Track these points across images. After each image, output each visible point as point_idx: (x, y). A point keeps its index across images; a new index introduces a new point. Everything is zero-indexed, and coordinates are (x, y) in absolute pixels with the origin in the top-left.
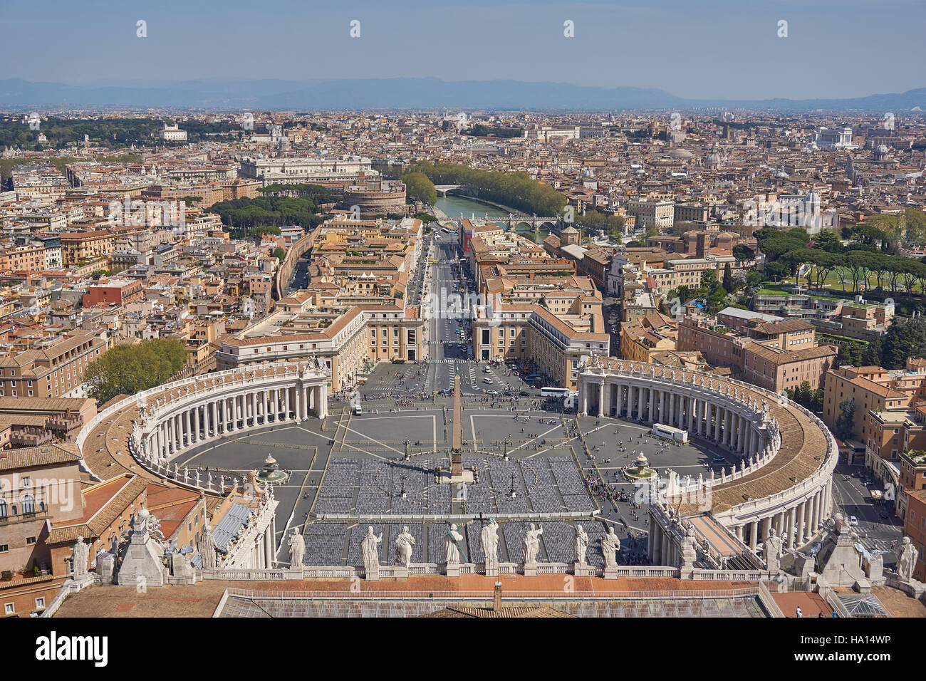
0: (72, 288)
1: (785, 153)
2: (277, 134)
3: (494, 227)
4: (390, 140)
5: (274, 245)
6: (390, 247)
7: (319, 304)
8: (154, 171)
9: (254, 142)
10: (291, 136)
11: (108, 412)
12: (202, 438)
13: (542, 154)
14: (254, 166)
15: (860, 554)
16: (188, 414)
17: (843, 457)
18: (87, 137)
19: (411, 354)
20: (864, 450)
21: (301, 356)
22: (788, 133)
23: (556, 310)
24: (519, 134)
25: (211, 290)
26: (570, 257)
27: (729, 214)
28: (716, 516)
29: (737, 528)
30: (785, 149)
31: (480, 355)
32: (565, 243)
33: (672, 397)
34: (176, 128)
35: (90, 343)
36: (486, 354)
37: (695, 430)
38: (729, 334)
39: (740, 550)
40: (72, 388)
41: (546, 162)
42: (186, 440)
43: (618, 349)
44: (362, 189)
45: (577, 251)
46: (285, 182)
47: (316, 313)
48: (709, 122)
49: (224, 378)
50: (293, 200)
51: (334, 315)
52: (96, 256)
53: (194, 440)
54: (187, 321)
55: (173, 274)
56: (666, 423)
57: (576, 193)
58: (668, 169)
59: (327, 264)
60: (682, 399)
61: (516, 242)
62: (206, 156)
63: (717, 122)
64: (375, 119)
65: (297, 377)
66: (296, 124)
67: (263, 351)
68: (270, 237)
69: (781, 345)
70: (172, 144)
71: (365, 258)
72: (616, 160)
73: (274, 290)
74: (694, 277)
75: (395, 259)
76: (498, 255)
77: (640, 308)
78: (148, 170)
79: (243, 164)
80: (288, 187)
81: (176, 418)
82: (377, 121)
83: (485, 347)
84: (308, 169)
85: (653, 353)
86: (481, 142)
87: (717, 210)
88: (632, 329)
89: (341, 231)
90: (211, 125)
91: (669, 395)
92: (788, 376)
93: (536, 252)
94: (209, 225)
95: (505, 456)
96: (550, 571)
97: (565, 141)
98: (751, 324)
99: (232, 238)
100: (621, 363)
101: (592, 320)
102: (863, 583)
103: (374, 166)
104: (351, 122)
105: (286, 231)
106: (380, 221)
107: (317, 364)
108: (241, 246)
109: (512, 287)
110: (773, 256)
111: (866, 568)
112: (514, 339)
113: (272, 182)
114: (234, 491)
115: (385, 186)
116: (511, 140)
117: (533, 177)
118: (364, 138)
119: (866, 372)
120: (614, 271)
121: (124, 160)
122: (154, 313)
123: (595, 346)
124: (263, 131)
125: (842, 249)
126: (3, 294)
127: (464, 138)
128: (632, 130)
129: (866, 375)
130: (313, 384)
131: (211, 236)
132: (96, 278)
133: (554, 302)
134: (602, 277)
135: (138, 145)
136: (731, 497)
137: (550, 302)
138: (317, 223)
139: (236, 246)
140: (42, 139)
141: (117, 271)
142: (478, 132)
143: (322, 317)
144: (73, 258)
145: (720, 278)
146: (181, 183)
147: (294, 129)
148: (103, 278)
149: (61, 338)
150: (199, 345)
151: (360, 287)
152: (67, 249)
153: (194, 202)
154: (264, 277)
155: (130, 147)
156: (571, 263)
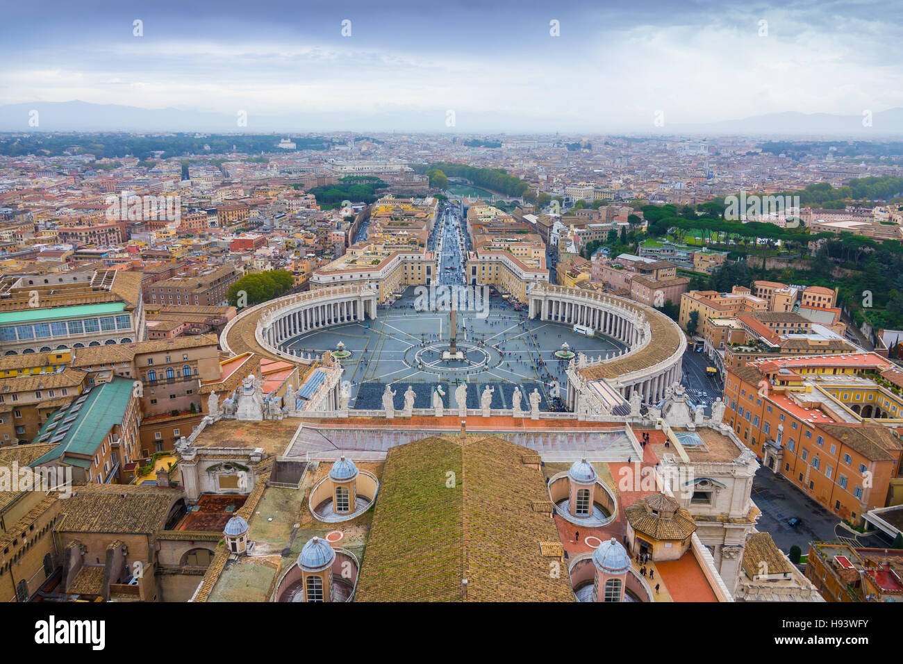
0: (223, 240)
2: (351, 145)
3: (482, 203)
4: (421, 150)
5: (347, 213)
6: (418, 215)
7: (373, 250)
8: (275, 168)
9: (338, 150)
10: (359, 146)
11: (243, 315)
12: (300, 331)
13: (514, 158)
14: (336, 165)
15: (690, 407)
16: (292, 316)
17: (690, 347)
18: (235, 147)
19: (429, 281)
20: (703, 342)
21: (360, 282)
22: (668, 145)
23: (518, 254)
24: (500, 145)
25: (308, 241)
26: (527, 222)
27: (628, 196)
29: (621, 389)
31: (470, 282)
32: (524, 213)
33: (586, 308)
34: (289, 140)
35: (234, 273)
36: (474, 281)
37: (599, 328)
38: (623, 270)
39: (621, 402)
40: (222, 300)
42: (290, 332)
43: (555, 279)
44: (402, 179)
45: (532, 219)
46: (355, 175)
47: (371, 255)
48: (619, 138)
49: (313, 295)
50: (360, 186)
51: (382, 256)
52: (239, 220)
53: (295, 332)
54: (293, 260)
55: (286, 231)
56: (582, 324)
57: (533, 182)
58: (591, 168)
59: (378, 225)
60: (592, 310)
61: (494, 213)
62: (307, 159)
65: (357, 294)
66: (363, 139)
67: (338, 278)
68: (345, 208)
69: (655, 277)
70: (287, 151)
71: (403, 222)
72: (560, 161)
73: (347, 241)
74: (604, 235)
75: (420, 223)
76: (484, 221)
77: (569, 253)
78: (272, 166)
80: (357, 179)
81: (285, 318)
84: (369, 167)
85: (575, 281)
86: (477, 150)
87: (621, 193)
88: (563, 267)
89: (389, 205)
90: (311, 140)
91: (584, 307)
93: (508, 218)
94: (308, 201)
96: (498, 414)
98: (636, 264)
99: (322, 210)
100: (555, 287)
101: (539, 261)
102: (690, 425)
103: (410, 165)
106: (412, 200)
107: (370, 287)
108: (326, 214)
109: (491, 240)
110: (653, 221)
111: (692, 416)
112: (491, 272)
113: (347, 175)
115: (416, 178)
116: (495, 149)
119: (707, 294)
120: (555, 231)
121: (257, 161)
122: (273, 255)
123: (540, 276)
124: (343, 143)
125: (697, 218)
126: (182, 242)
127: (466, 148)
128: (570, 143)
129: (707, 296)
130: (367, 299)
131: (309, 208)
132: (238, 233)
133: (516, 249)
134: (546, 234)
135: (266, 152)
136: (617, 370)
137: (514, 250)
138: (374, 201)
139: (324, 215)
140: (207, 148)
141: (252, 229)
142: (475, 143)
143: (374, 258)
144: (225, 221)
145: (620, 235)
146: (291, 175)
147: (362, 142)
148: (242, 233)
149: (215, 270)
150: (299, 275)
151: (399, 240)
152: (221, 215)
153: (299, 187)
154: (340, 233)
155: (261, 153)
156: (528, 226)
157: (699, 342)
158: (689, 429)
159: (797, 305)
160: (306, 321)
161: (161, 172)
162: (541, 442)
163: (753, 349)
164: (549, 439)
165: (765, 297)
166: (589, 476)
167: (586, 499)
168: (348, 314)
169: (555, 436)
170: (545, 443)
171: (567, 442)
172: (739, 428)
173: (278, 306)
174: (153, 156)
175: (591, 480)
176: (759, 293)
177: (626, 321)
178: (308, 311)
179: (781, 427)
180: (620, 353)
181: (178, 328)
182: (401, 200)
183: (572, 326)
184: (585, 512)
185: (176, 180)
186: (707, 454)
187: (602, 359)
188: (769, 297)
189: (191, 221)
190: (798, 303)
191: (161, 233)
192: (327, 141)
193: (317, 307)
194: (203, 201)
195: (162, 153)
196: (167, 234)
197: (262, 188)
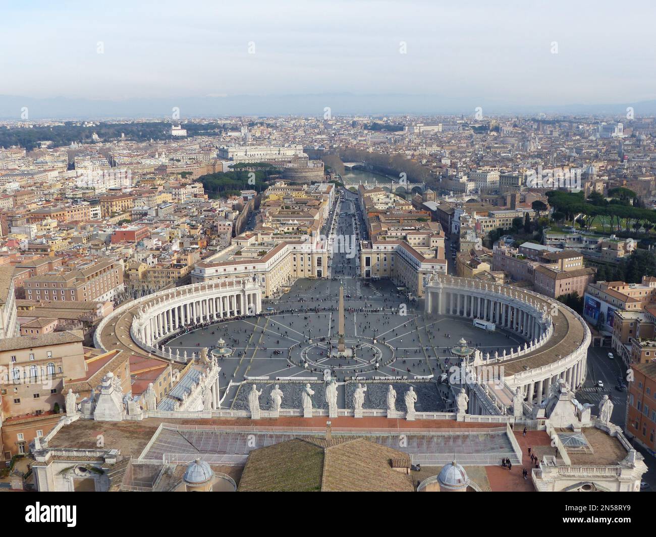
0: (105, 231)
1: (578, 140)
2: (244, 130)
3: (379, 190)
4: (318, 134)
5: (235, 202)
6: (311, 203)
7: (260, 241)
8: (164, 156)
9: (230, 136)
10: (253, 131)
11: (120, 310)
13: (416, 142)
14: (226, 152)
15: (576, 406)
16: (171, 311)
18: (123, 135)
19: (319, 273)
20: (611, 337)
21: (245, 274)
22: (581, 127)
23: (415, 244)
24: (402, 129)
25: (193, 232)
26: (427, 209)
28: (504, 379)
30: (578, 137)
31: (364, 273)
32: (425, 200)
33: (486, 302)
34: (180, 127)
35: (112, 266)
36: (368, 273)
37: (500, 323)
38: (526, 260)
40: (100, 295)
41: (418, 147)
43: (455, 269)
44: (295, 165)
45: (433, 205)
46: (247, 162)
47: (257, 246)
48: (529, 120)
49: (194, 289)
51: (269, 247)
52: (123, 211)
54: (175, 251)
55: (170, 221)
56: (482, 318)
57: (436, 167)
58: (498, 151)
59: (267, 214)
61: (393, 200)
62: (198, 146)
63: (534, 120)
64: (308, 120)
65: (241, 288)
66: (257, 124)
67: (221, 271)
68: (233, 197)
69: (560, 267)
70: (176, 138)
71: (294, 210)
72: (465, 145)
73: (234, 232)
74: (509, 222)
75: (312, 210)
76: (381, 208)
77: (469, 242)
78: (160, 155)
79: (220, 150)
80: (248, 165)
81: (163, 314)
82: (310, 121)
83: (367, 268)
84: (261, 154)
85: (475, 271)
86: (377, 134)
88: (463, 257)
89: (280, 192)
90: (202, 126)
91: (484, 300)
92: (563, 287)
93: (407, 205)
94: (195, 189)
95: (374, 339)
96: (371, 415)
97: (432, 133)
98: (540, 253)
99: (209, 199)
100: (453, 278)
101: (436, 250)
102: (576, 425)
103: (305, 151)
104: (293, 122)
105: (244, 194)
106: (305, 187)
107: (254, 279)
108: (215, 204)
109: (387, 229)
110: (560, 208)
111: (579, 415)
112: (386, 263)
113: (238, 162)
114: (192, 361)
115: (311, 164)
116: (396, 133)
117: (409, 157)
118: (301, 133)
119: (614, 285)
120: (456, 218)
121: (146, 149)
122: (154, 247)
123: (437, 267)
124: (235, 129)
125: (605, 204)
126: (62, 235)
127: (366, 132)
128: (477, 126)
129: (614, 287)
130: (252, 292)
131: (196, 197)
133: (413, 238)
134: (447, 222)
135: (155, 139)
136: (515, 367)
137: (410, 239)
138: (264, 188)
139: (212, 204)
140: (95, 136)
141: (134, 220)
142: (375, 127)
143: (261, 249)
144: (108, 212)
145: (524, 223)
146: (180, 163)
147: (256, 127)
148: (125, 224)
149: (93, 263)
150: (182, 267)
151: (288, 229)
152: (104, 206)
153: (187, 176)
154: (227, 223)
155: (150, 140)
156: (428, 213)
157: (606, 337)
158: (575, 430)
160: (186, 317)
161: (47, 163)
162: (415, 444)
164: (425, 442)
166: (459, 481)
168: (231, 308)
170: (419, 445)
171: (443, 444)
173: (157, 301)
174: (40, 146)
175: (462, 484)
177: (528, 315)
178: (188, 306)
180: (519, 349)
181: (52, 325)
182: (293, 187)
183: (472, 321)
185: (61, 170)
186: (591, 457)
187: (499, 356)
189: (74, 213)
191: (41, 225)
192: (218, 127)
194: (87, 191)
195: (48, 143)
196: (48, 227)
197: (149, 176)
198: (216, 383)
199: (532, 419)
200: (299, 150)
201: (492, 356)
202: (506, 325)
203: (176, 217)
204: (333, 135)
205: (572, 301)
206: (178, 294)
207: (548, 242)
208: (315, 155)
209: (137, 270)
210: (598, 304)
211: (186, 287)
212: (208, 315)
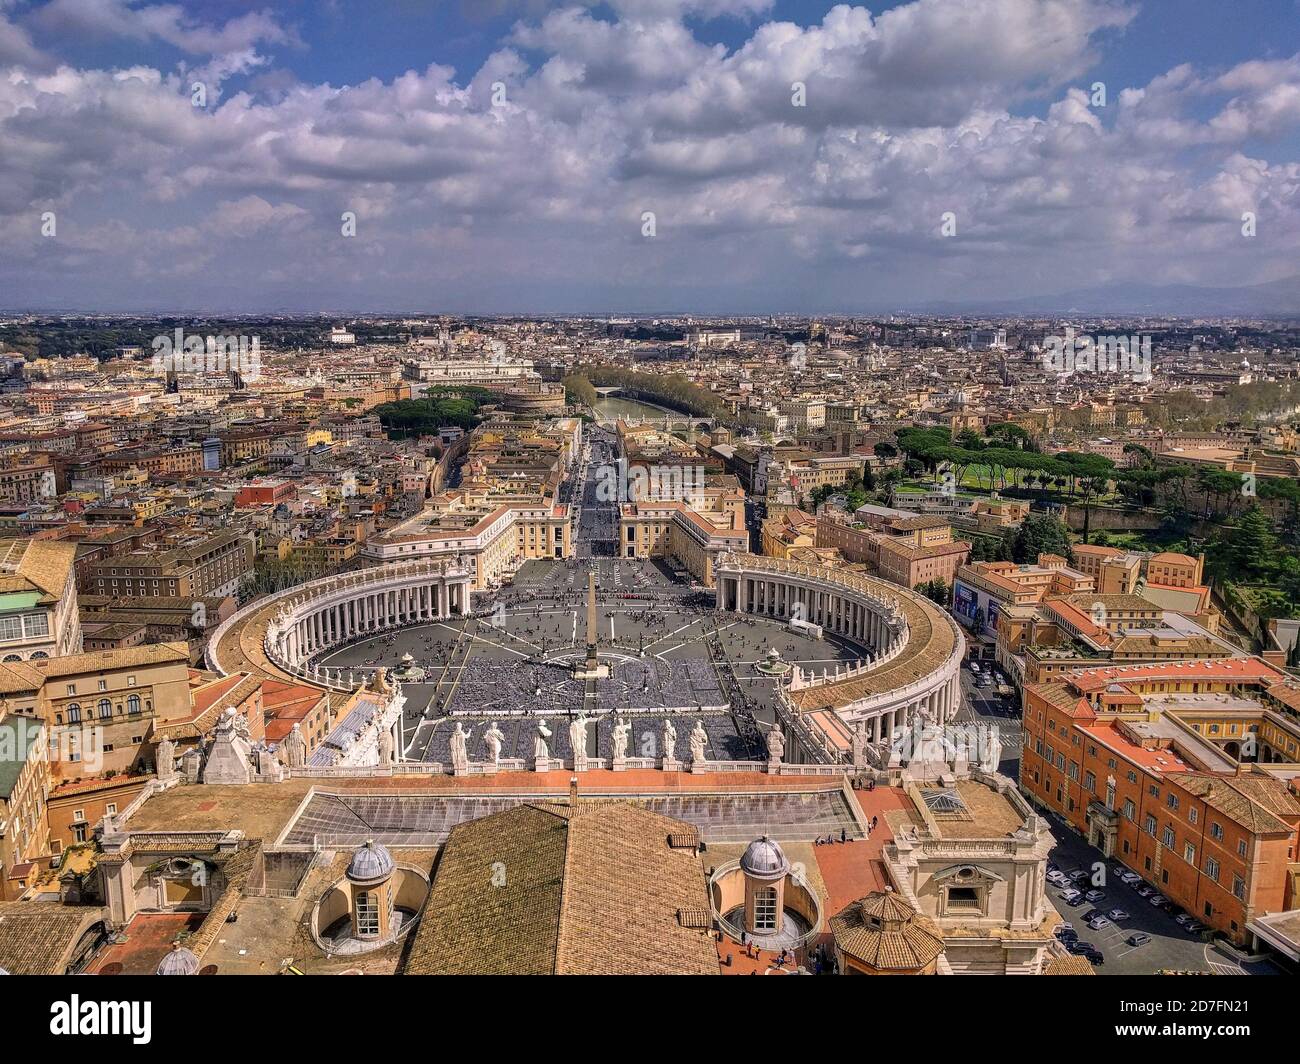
0: (225, 488)
1: (941, 353)
2: (444, 336)
3: (648, 427)
4: (556, 343)
5: (431, 445)
7: (468, 503)
8: (319, 373)
9: (421, 344)
10: (457, 338)
11: (248, 610)
12: (343, 635)
14: (417, 368)
16: (329, 612)
17: (971, 649)
19: (558, 551)
20: (994, 645)
21: (445, 554)
22: (944, 334)
23: (699, 508)
24: (681, 337)
25: (365, 490)
26: (719, 456)
27: (880, 413)
28: (838, 711)
29: (858, 722)
31: (625, 552)
32: (714, 443)
33: (807, 593)
34: (344, 330)
35: (236, 543)
36: (631, 551)
37: (830, 625)
38: (867, 531)
40: (216, 587)
41: (704, 364)
42: (325, 638)
43: (757, 547)
44: (522, 390)
45: (727, 450)
46: (448, 384)
47: (464, 512)
48: (869, 324)
49: (365, 576)
50: (454, 402)
51: (483, 513)
52: (253, 457)
54: (337, 520)
55: (329, 474)
57: (732, 395)
58: (823, 370)
59: (480, 464)
60: (817, 595)
61: (667, 442)
62: (373, 358)
63: (876, 324)
65: (439, 574)
67: (408, 549)
68: (427, 437)
69: (917, 542)
70: (339, 347)
71: (520, 458)
72: (774, 361)
73: (427, 490)
74: (839, 475)
75: (548, 458)
77: (781, 505)
78: (313, 372)
79: (407, 366)
80: (451, 389)
81: (316, 616)
83: (630, 544)
84: (471, 372)
85: (791, 548)
86: (644, 344)
87: (868, 409)
88: (772, 527)
89: (499, 431)
90: (379, 328)
91: (805, 590)
92: (922, 572)
94: (368, 425)
95: (641, 650)
96: (638, 766)
97: (725, 344)
98: (887, 521)
99: (391, 438)
100: (759, 559)
101: (733, 517)
102: (948, 778)
103: (536, 368)
105: (444, 432)
106: (537, 422)
107: (459, 561)
108: (398, 447)
110: (913, 453)
111: (951, 763)
112: (658, 536)
113: (435, 384)
114: (362, 689)
115: (545, 389)
116: (673, 344)
117: (692, 380)
118: (530, 341)
119: (998, 567)
120: (761, 469)
121: (290, 362)
122: (304, 513)
123: (735, 542)
124: (429, 333)
125: (983, 446)
126: (156, 494)
127: (627, 341)
128: (791, 332)
129: (997, 570)
130: (455, 582)
131: (368, 436)
132: (250, 477)
134: (749, 476)
135: (306, 348)
136: (854, 692)
138: (475, 424)
139: (394, 447)
141: (272, 471)
142: (641, 334)
143: (470, 515)
144: (230, 459)
145: (862, 476)
146: (344, 385)
147: (461, 332)
148: (257, 478)
149: (206, 537)
150: (346, 544)
151: (512, 486)
152: (224, 450)
153: (355, 404)
154: (417, 477)
155: (297, 350)
156: (720, 462)
157: (987, 645)
158: (946, 785)
159: (1141, 584)
160: (352, 621)
161: (132, 381)
162: (706, 811)
163: (1070, 653)
164: (720, 806)
165: (1090, 570)
166: (774, 866)
167: (772, 903)
169: (731, 801)
170: (713, 812)
171: (748, 810)
172: (1048, 783)
173: (307, 595)
174: (120, 355)
175: (778, 870)
176: (1080, 565)
177: (870, 613)
178: (356, 603)
179: (1111, 780)
180: (859, 663)
181: (137, 635)
182: (518, 423)
183: (786, 622)
184: (770, 925)
185: (156, 393)
186: (971, 825)
187: (829, 674)
188: (1097, 572)
189: (175, 459)
190: (1142, 579)
191: (122, 478)
192: (404, 330)
193: (373, 597)
194: (197, 426)
195: (135, 351)
196: (133, 481)
197: (296, 404)
198: (399, 721)
199: (881, 769)
200: (528, 367)
201: (819, 673)
202: (838, 628)
203: (338, 467)
204: (579, 346)
205: (935, 593)
206: (341, 584)
207: (899, 504)
208: (551, 376)
209: (276, 548)
210: (975, 596)
211: (352, 574)
212: (387, 616)
